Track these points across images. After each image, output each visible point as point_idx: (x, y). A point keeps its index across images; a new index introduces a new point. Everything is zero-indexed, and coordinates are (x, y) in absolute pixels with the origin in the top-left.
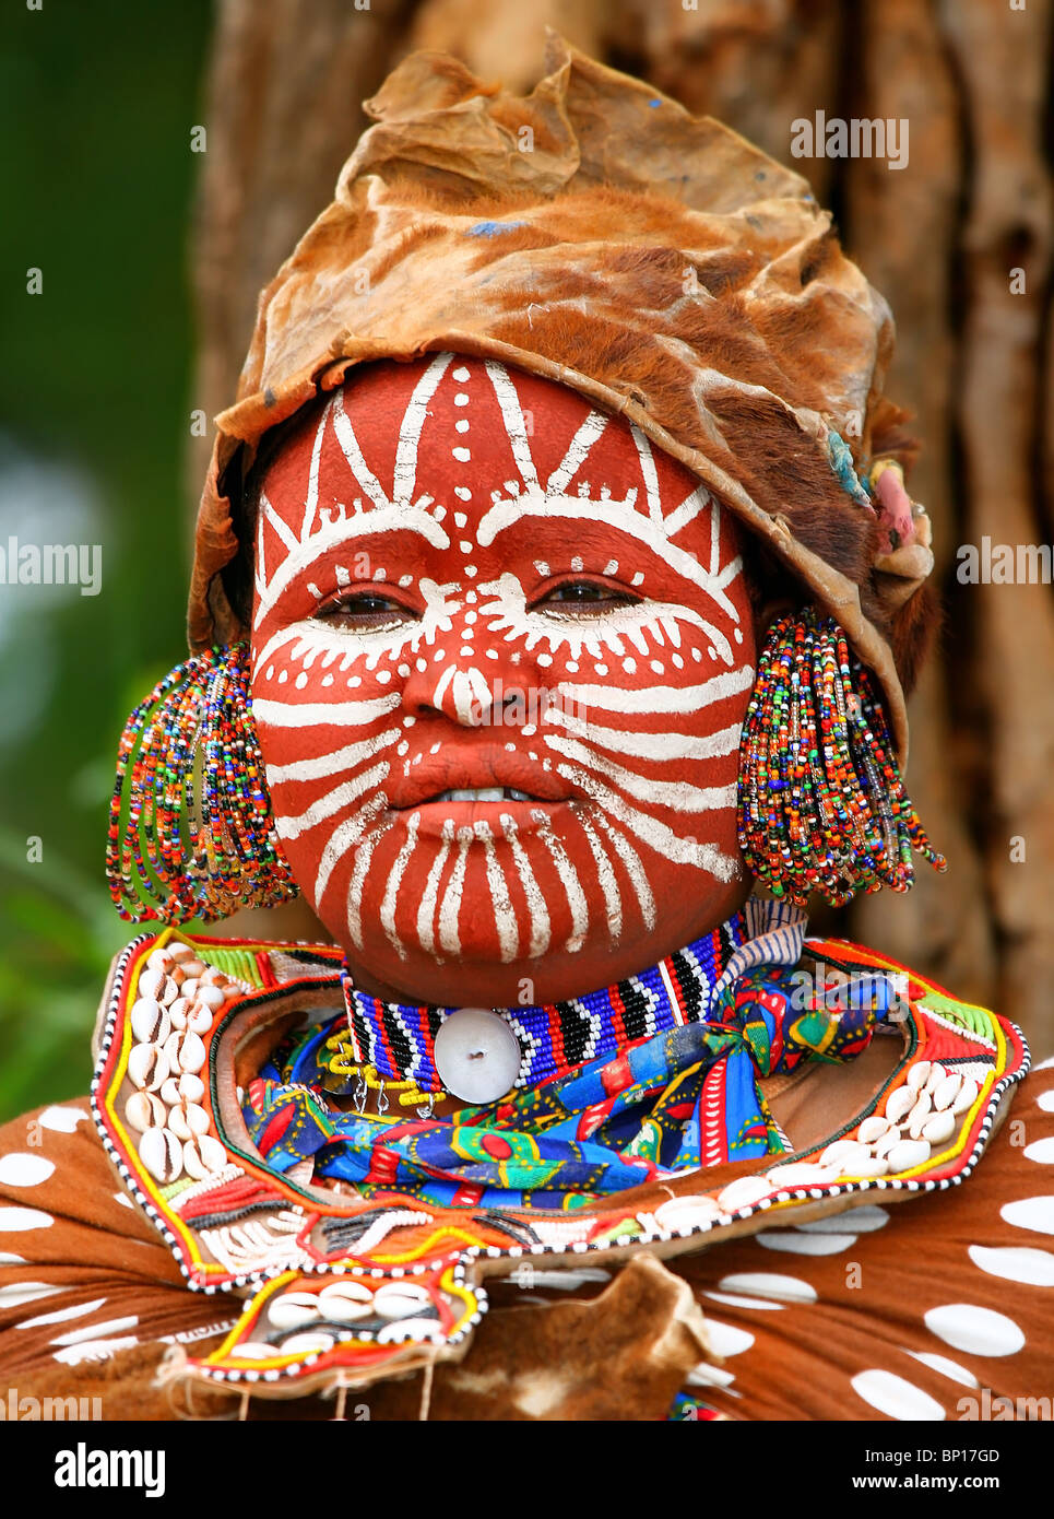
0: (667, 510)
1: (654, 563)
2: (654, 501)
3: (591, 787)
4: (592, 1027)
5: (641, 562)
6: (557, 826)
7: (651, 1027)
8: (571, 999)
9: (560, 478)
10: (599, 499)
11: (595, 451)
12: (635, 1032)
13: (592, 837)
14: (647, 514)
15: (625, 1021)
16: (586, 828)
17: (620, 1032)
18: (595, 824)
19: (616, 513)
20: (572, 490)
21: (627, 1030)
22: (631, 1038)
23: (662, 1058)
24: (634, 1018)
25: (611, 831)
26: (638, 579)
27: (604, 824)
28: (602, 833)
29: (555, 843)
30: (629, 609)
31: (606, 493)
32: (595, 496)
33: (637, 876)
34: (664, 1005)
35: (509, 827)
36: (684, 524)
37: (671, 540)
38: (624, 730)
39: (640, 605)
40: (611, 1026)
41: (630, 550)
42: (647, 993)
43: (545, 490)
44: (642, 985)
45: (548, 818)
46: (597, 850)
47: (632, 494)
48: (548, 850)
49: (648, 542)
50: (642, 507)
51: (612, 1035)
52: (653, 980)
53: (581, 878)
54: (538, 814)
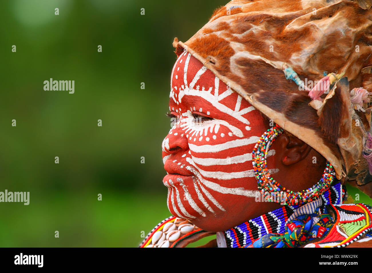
0: (220, 93)
1: (213, 108)
2: (217, 91)
3: (195, 173)
4: (244, 236)
5: (208, 109)
6: (185, 182)
7: (260, 236)
8: (235, 226)
9: (192, 84)
10: (201, 90)
11: (202, 77)
12: (256, 237)
13: (196, 186)
14: (214, 95)
15: (252, 233)
16: (194, 184)
17: (252, 237)
18: (197, 183)
19: (205, 95)
20: (195, 88)
21: (254, 236)
22: (255, 239)
23: (261, 244)
24: (254, 233)
25: (200, 185)
26: (208, 113)
27: (199, 183)
28: (198, 185)
29: (185, 188)
30: (210, 121)
31: (203, 88)
32: (201, 89)
33: (210, 197)
34: (263, 229)
35: (171, 183)
36: (225, 97)
37: (219, 102)
38: (196, 157)
39: (213, 120)
40: (249, 235)
41: (205, 105)
42: (257, 226)
43: (189, 88)
44: (256, 223)
45: (182, 180)
46: (197, 190)
47: (211, 89)
48: (183, 189)
49: (211, 103)
50: (213, 93)
51: (249, 238)
52: (259, 222)
53: (193, 198)
54: (180, 179)
